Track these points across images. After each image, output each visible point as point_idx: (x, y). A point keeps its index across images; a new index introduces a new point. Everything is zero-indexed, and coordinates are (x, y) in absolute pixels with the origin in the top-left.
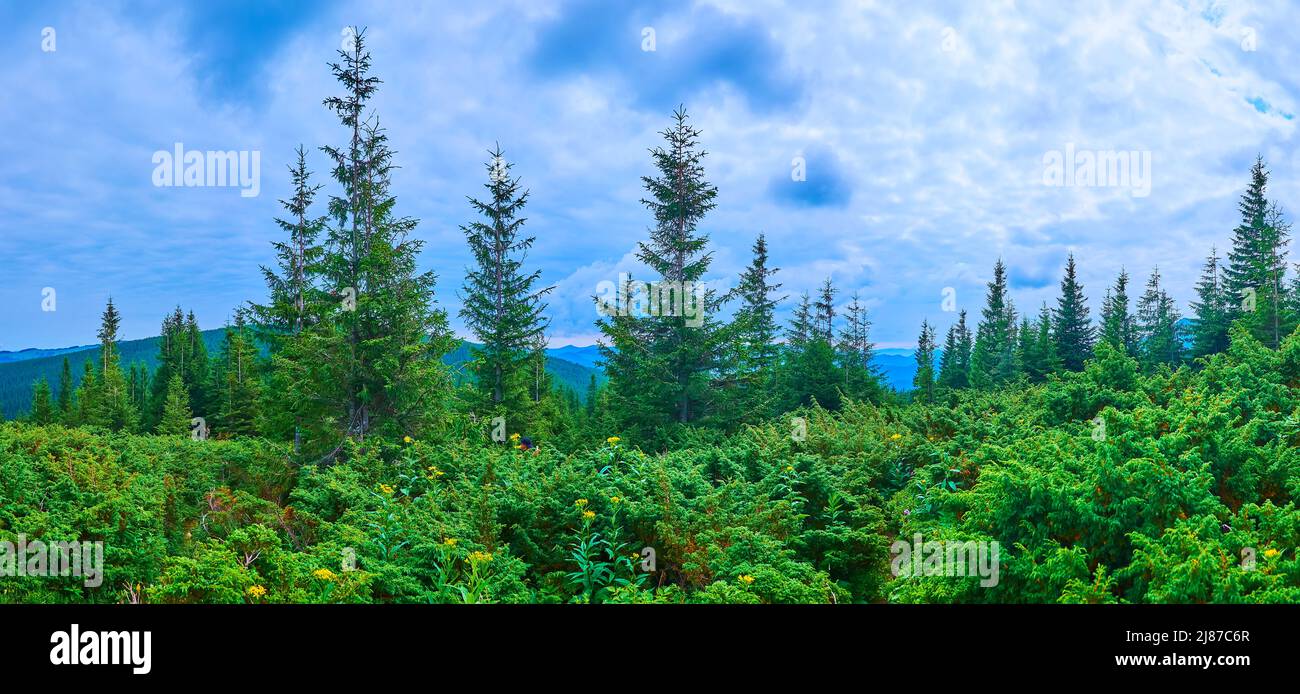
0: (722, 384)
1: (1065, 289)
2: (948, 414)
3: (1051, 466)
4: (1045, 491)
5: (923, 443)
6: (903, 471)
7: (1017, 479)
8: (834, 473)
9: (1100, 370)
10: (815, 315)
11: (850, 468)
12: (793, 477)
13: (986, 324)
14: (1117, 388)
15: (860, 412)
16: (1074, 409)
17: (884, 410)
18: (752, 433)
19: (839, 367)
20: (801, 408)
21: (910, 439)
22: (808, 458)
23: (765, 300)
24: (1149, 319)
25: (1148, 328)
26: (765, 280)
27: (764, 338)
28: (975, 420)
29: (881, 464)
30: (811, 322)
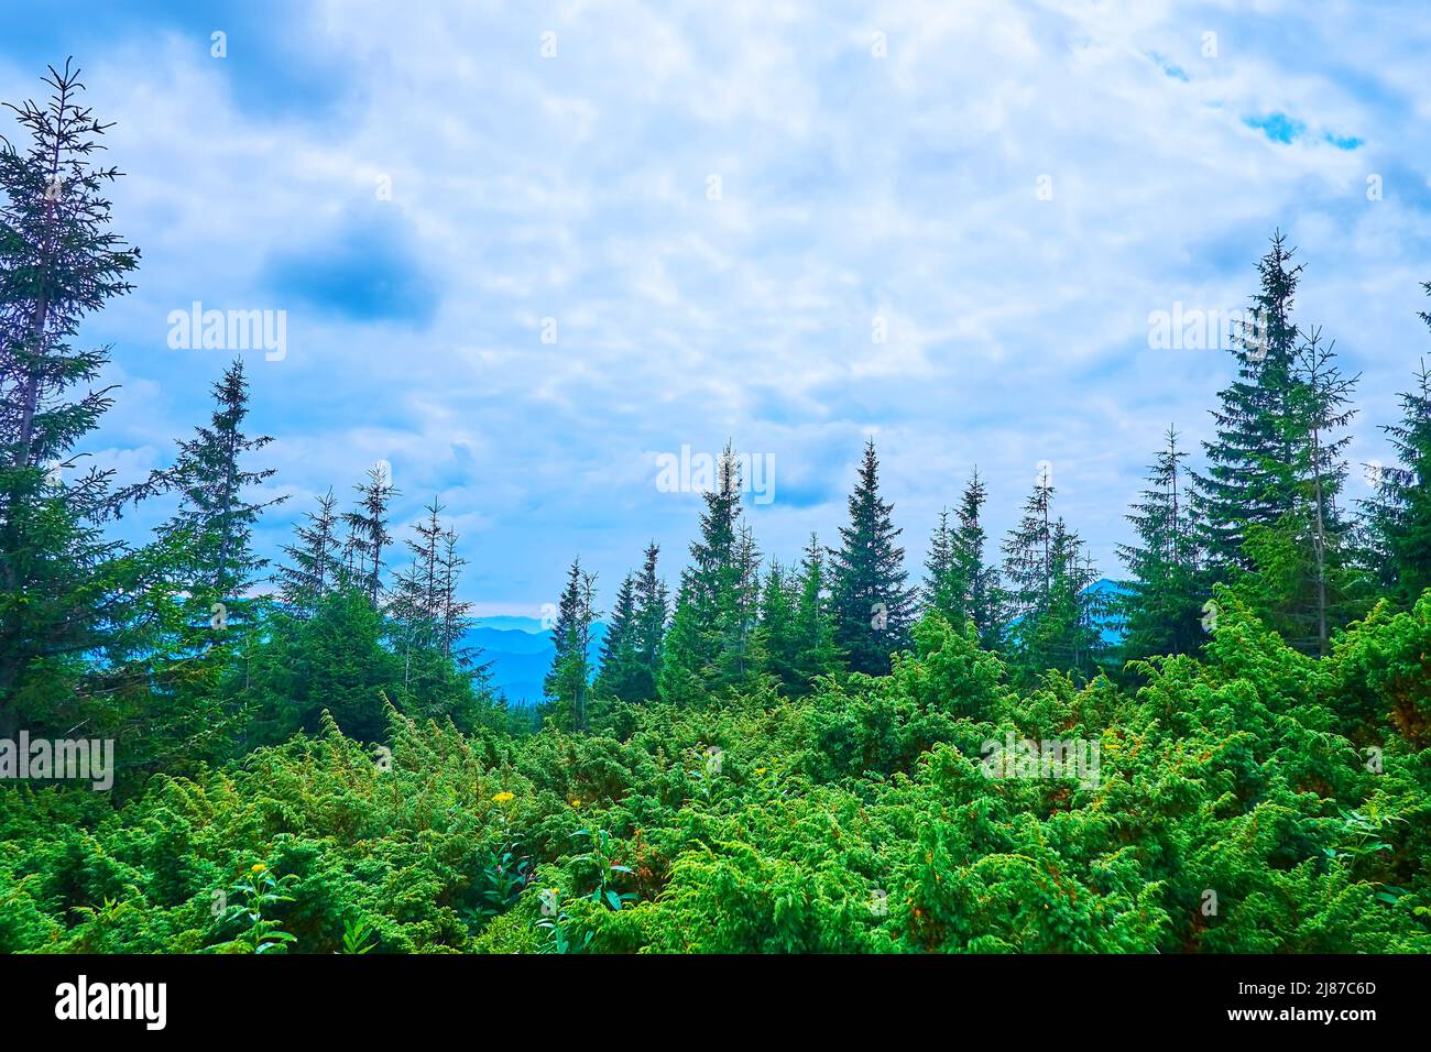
0: (111, 683)
1: (855, 509)
2: (613, 751)
3: (821, 857)
4: (808, 907)
5: (558, 811)
6: (512, 870)
7: (749, 881)
8: (362, 876)
9: (924, 674)
10: (345, 540)
11: (398, 864)
12: (264, 888)
13: (697, 574)
14: (959, 713)
15: (432, 746)
16: (867, 750)
17: (480, 743)
18: (177, 794)
19: (392, 650)
20: (301, 738)
21: (530, 803)
22: (304, 844)
23: (235, 502)
24: (1028, 577)
25: (1026, 596)
26: (237, 460)
27: (226, 583)
28: (668, 766)
29: (467, 855)
30: (336, 554)
